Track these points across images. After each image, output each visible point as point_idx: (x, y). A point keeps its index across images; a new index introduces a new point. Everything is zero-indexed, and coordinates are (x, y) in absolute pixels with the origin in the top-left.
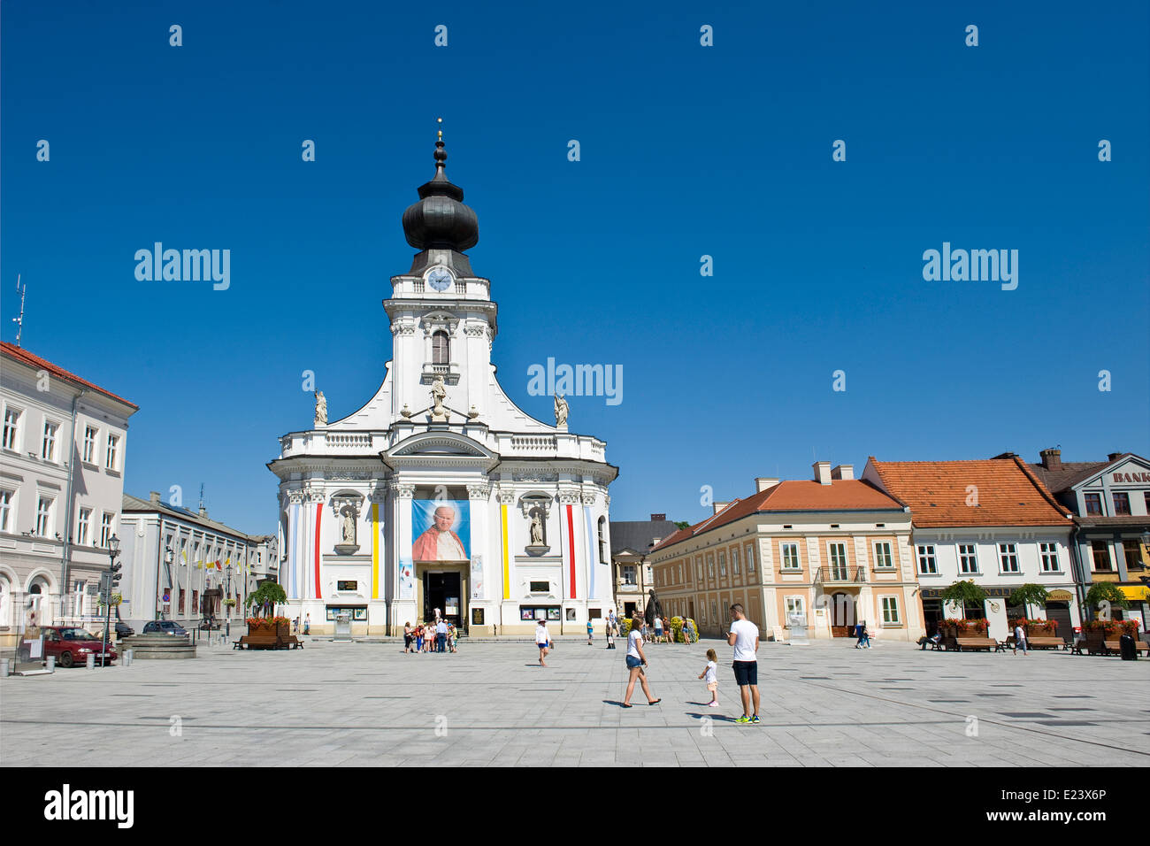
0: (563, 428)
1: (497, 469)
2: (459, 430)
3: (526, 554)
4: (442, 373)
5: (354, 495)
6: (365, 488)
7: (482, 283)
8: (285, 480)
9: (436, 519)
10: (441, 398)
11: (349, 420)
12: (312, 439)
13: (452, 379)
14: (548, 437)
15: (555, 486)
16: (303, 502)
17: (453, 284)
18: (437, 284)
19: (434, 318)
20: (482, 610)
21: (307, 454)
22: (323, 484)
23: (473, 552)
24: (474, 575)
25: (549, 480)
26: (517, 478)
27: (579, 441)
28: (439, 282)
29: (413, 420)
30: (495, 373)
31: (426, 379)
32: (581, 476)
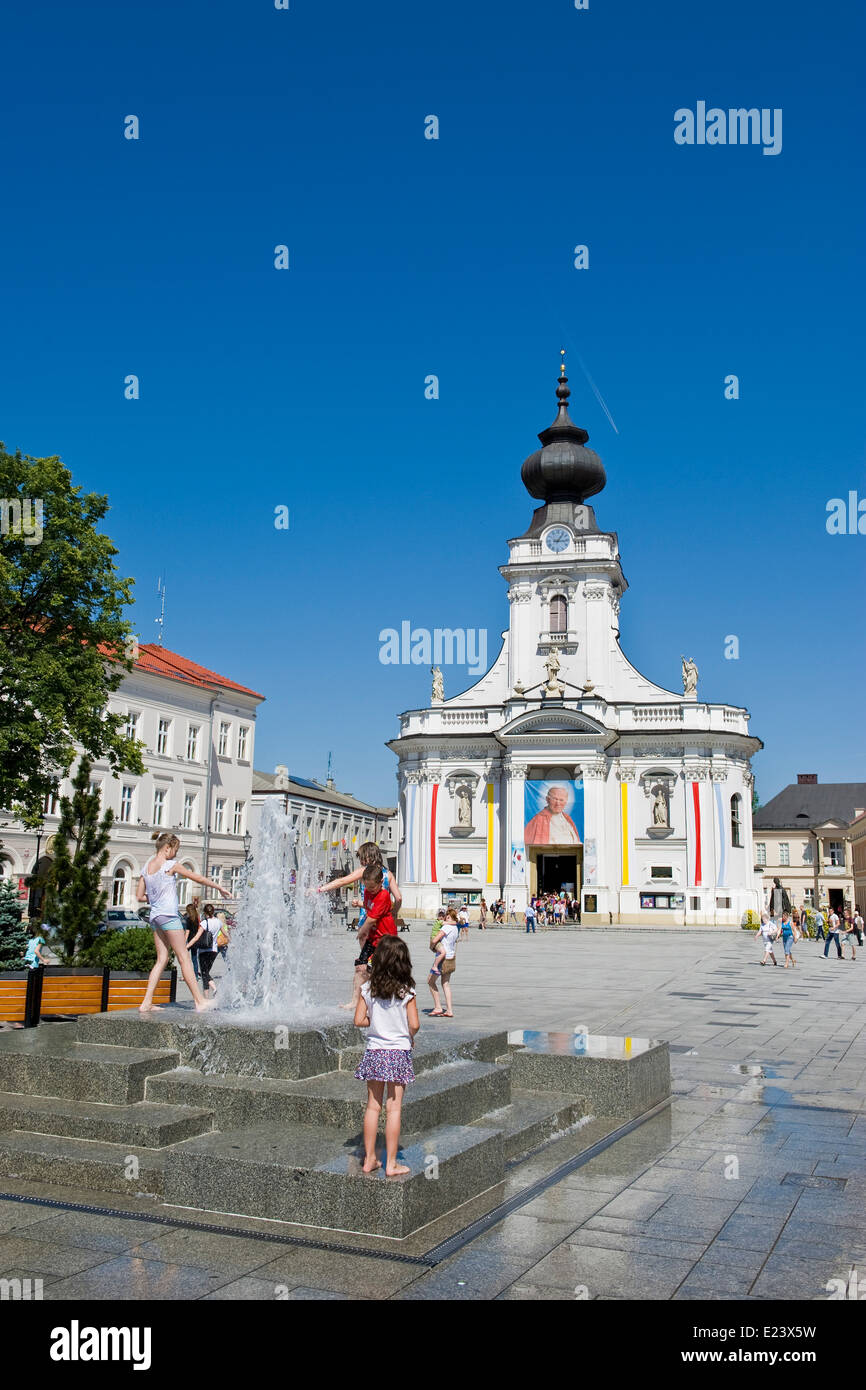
0: (691, 696)
1: (615, 746)
2: (573, 705)
3: (647, 837)
4: (560, 642)
5: (469, 775)
6: (480, 768)
7: (603, 539)
8: (403, 760)
9: (548, 800)
10: (555, 671)
11: (463, 696)
12: (428, 717)
13: (569, 648)
14: (673, 707)
15: (680, 761)
16: (420, 782)
17: (571, 543)
18: (555, 545)
19: (552, 582)
20: (595, 897)
21: (424, 733)
22: (439, 764)
23: (587, 835)
24: (588, 860)
25: (674, 755)
26: (638, 754)
27: (709, 711)
28: (557, 543)
29: (527, 696)
30: (617, 638)
31: (543, 650)
32: (710, 749)
